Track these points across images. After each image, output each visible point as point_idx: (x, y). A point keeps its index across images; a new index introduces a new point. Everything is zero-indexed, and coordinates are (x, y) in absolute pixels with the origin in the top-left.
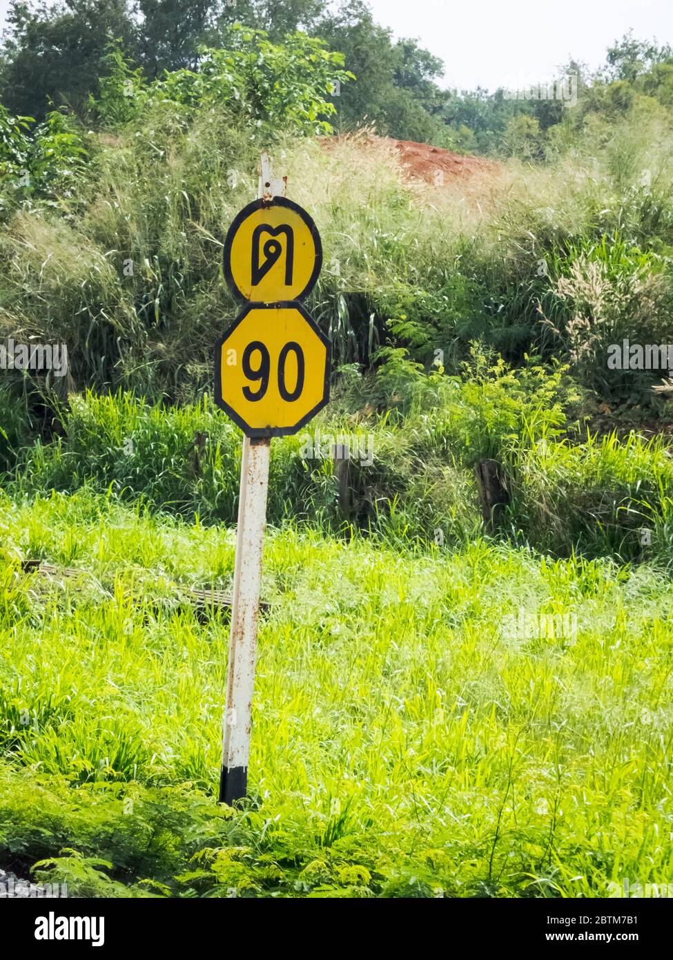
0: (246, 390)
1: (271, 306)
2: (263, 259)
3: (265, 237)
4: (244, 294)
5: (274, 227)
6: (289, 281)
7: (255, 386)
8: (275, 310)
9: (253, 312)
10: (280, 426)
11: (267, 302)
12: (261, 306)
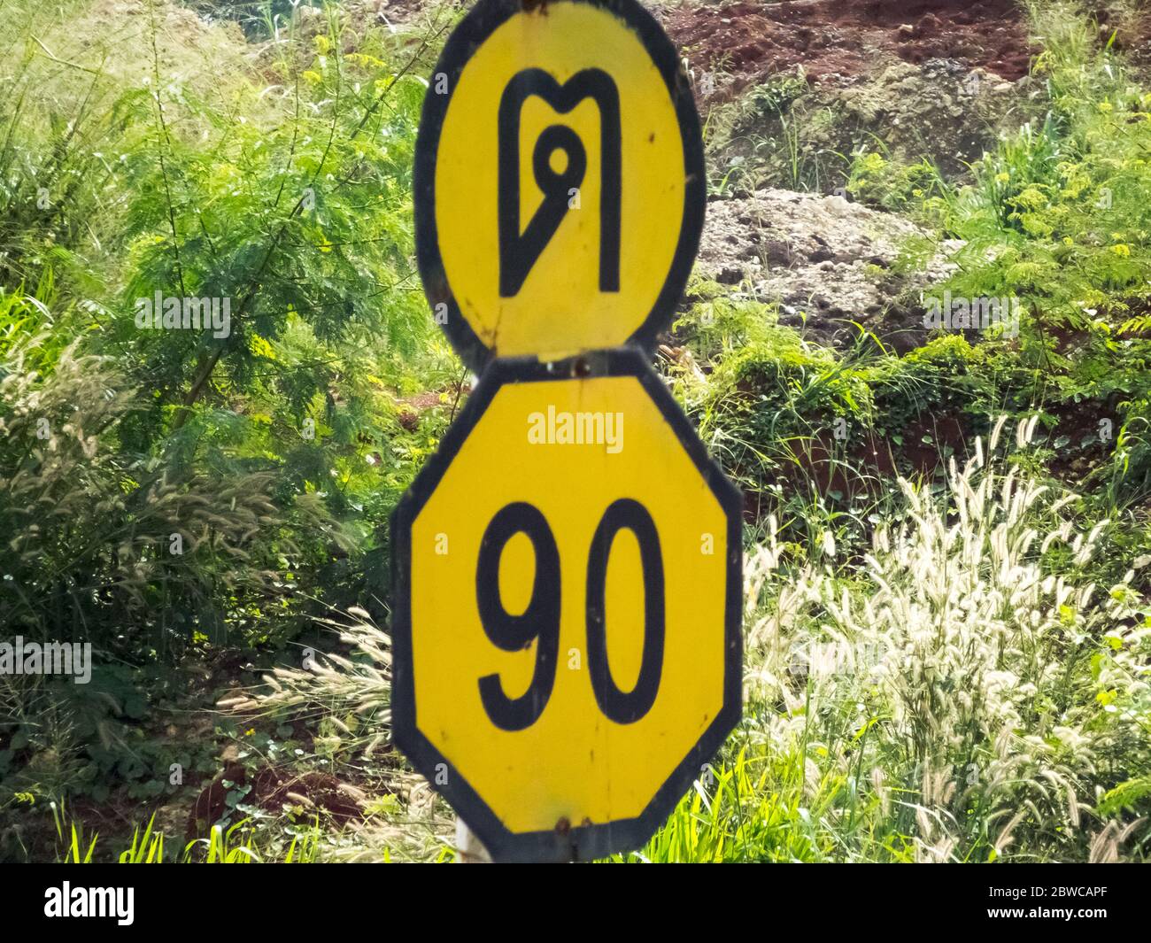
0: (490, 687)
1: (562, 371)
2: (531, 199)
3: (536, 115)
4: (477, 328)
5: (562, 79)
6: (609, 280)
7: (517, 669)
8: (571, 386)
9: (508, 394)
10: (599, 819)
11: (548, 358)
12: (530, 371)
